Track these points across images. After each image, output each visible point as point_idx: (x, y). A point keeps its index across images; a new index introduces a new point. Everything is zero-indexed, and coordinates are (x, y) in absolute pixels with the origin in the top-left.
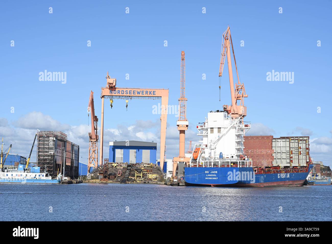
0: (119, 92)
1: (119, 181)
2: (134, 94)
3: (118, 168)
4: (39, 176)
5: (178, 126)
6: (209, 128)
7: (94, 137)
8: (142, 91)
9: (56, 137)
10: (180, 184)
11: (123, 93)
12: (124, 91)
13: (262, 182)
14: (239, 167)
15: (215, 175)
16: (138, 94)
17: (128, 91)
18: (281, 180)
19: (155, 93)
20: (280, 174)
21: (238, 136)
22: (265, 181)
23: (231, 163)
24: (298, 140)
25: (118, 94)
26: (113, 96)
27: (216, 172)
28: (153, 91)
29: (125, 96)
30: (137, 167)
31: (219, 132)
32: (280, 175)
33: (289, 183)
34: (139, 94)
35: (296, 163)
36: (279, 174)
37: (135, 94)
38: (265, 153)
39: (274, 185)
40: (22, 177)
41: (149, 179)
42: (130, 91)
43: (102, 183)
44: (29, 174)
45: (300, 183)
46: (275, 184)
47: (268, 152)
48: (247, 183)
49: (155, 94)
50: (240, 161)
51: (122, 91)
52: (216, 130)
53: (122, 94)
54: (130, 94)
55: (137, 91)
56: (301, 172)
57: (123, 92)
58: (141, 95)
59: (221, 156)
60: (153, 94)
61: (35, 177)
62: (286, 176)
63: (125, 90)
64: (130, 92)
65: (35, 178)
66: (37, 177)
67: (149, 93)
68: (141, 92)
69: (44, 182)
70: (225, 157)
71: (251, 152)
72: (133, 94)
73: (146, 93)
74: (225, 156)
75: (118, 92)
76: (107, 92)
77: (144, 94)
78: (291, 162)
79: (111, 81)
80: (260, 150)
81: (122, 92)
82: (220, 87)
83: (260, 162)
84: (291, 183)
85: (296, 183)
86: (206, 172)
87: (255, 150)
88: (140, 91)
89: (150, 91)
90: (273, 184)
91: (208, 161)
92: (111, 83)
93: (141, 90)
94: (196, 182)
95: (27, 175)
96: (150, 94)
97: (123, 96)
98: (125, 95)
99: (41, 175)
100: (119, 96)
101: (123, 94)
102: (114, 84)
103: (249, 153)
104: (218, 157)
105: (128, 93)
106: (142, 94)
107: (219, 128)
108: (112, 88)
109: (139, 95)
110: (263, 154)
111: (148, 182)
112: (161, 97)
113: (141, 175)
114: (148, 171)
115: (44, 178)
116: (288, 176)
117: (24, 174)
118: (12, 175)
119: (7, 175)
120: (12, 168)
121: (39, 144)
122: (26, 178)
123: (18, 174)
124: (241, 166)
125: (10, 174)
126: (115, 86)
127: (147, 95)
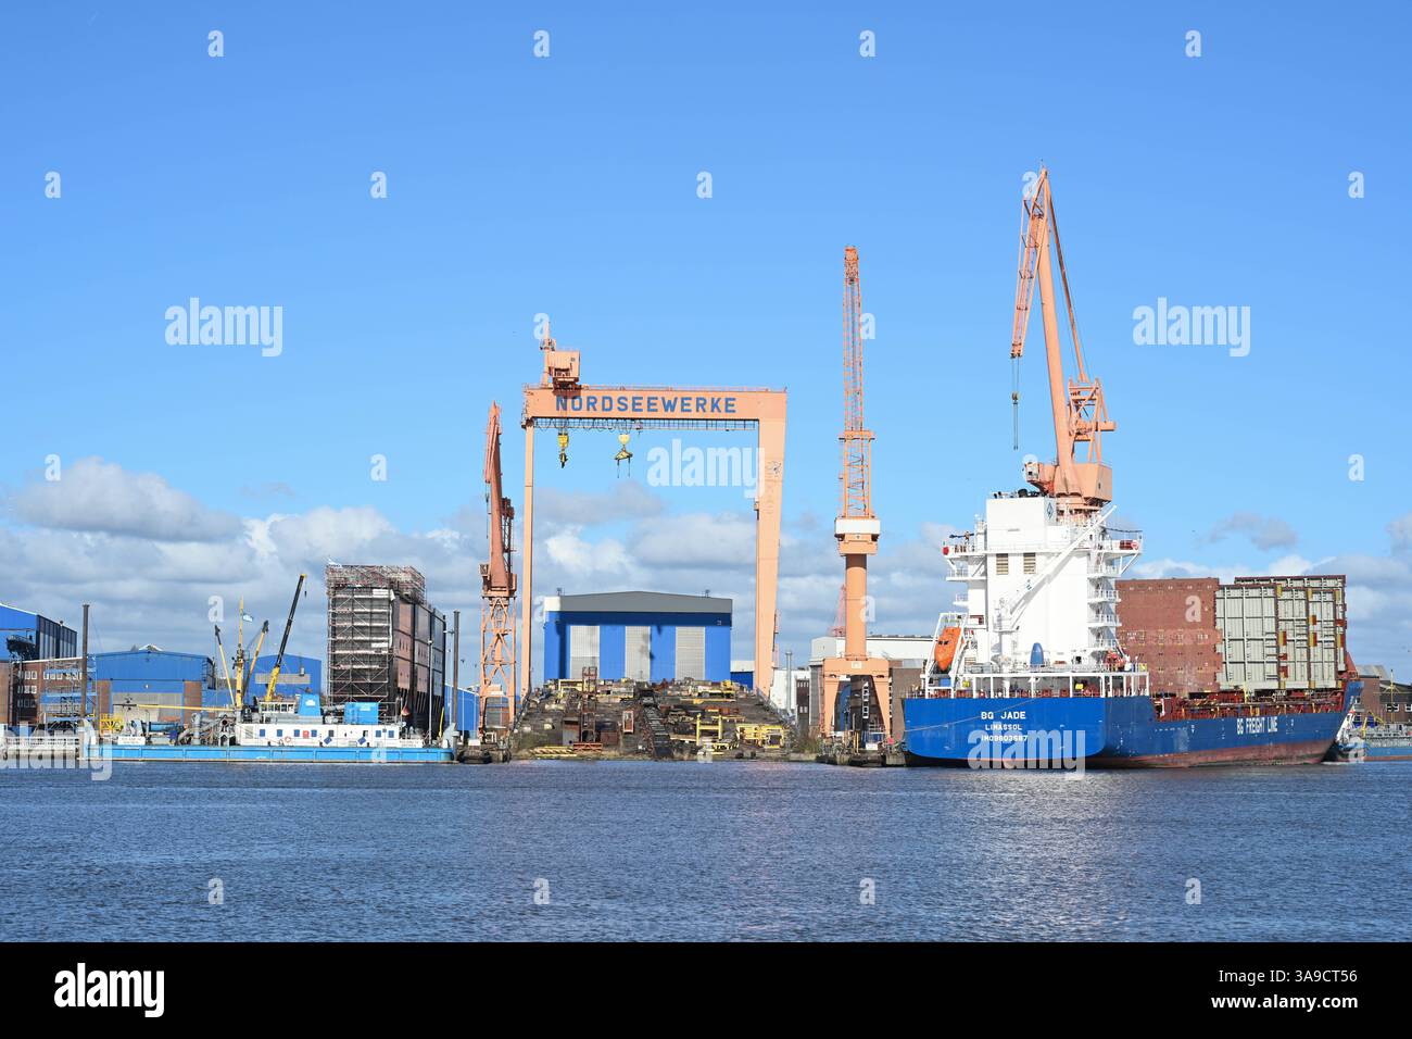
0: (592, 403)
1: (642, 752)
2: (653, 410)
3: (600, 700)
4: (378, 734)
5: (841, 537)
6: (992, 555)
7: (500, 580)
8: (683, 399)
9: (393, 585)
10: (890, 761)
11: (607, 406)
12: (610, 399)
13: (1182, 748)
14: (1103, 696)
16: (666, 410)
17: (626, 399)
18: (1249, 740)
19: (733, 405)
20: (1245, 720)
21: (1098, 583)
22: (1195, 745)
23: (1076, 681)
24: (1304, 589)
25: (588, 409)
26: (568, 418)
27: (1022, 715)
28: (727, 400)
29: (617, 419)
31: (1029, 568)
32: (1244, 724)
33: (1276, 754)
34: (673, 410)
35: (1298, 678)
36: (1240, 721)
37: (656, 410)
38: (1188, 642)
39: (1223, 758)
40: (315, 742)
41: (748, 741)
42: (634, 398)
43: (582, 759)
44: (340, 730)
45: (1316, 752)
46: (1229, 758)
47: (1200, 636)
48: (1133, 756)
49: (734, 411)
50: (1108, 674)
51: (604, 398)
52: (1016, 563)
53: (604, 409)
54: (634, 410)
55: (663, 399)
56: (1317, 709)
57: (607, 401)
58: (678, 413)
59: (1037, 657)
60: (727, 411)
61: (362, 741)
62: (1267, 725)
63: (615, 396)
64: (634, 404)
65: (365, 745)
67: (708, 406)
68: (679, 403)
69: (394, 758)
70: (1052, 662)
71: (1137, 638)
72: (649, 410)
73: (698, 405)
74: (1051, 657)
75: (589, 404)
76: (547, 403)
77: (690, 410)
78: (1282, 674)
79: (561, 360)
80: (1170, 632)
81: (603, 401)
82: (1015, 398)
83: (1172, 677)
84: (1283, 752)
85: (1301, 753)
86: (984, 715)
87: (1153, 633)
88: (676, 399)
89: (713, 399)
90: (1219, 758)
91: (992, 676)
92: (563, 370)
93: (679, 396)
94: (948, 751)
95: (331, 733)
96: (712, 411)
97: (607, 419)
98: (615, 413)
99: (385, 731)
100: (591, 421)
101: (610, 409)
102: (574, 374)
103: (1131, 645)
104: (1028, 659)
105: (626, 406)
106: (683, 410)
107: (1029, 555)
108: (565, 388)
109: (669, 414)
110: (1183, 647)
111: (753, 755)
112: (757, 420)
113: (719, 728)
114: (726, 711)
115: (397, 742)
116: (1273, 728)
117: (323, 731)
118: (280, 733)
119: (262, 733)
120: (277, 708)
121: (334, 615)
122: (330, 744)
123: (302, 728)
124: (1110, 694)
125: (271, 729)
126: (577, 380)
127: (701, 415)
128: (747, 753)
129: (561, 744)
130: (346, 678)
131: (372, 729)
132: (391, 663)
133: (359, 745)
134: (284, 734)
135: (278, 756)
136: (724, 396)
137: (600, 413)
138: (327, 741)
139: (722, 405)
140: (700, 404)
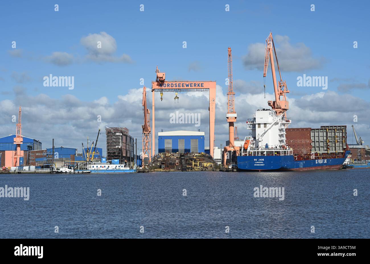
1: (180, 170)
3: (171, 158)
4: (119, 167)
6: (257, 124)
7: (147, 129)
8: (191, 84)
9: (122, 132)
10: (234, 170)
13: (301, 167)
14: (281, 155)
15: (262, 162)
16: (187, 86)
17: (177, 84)
18: (319, 165)
19: (203, 85)
20: (318, 160)
21: (281, 130)
22: (305, 166)
23: (275, 152)
24: (334, 130)
25: (168, 87)
26: (163, 89)
27: (263, 160)
28: (201, 84)
30: (189, 157)
31: (265, 127)
32: (318, 161)
33: (326, 168)
35: (333, 150)
36: (317, 160)
37: (184, 87)
38: (304, 142)
39: (312, 169)
40: (105, 169)
41: (205, 167)
42: (179, 84)
43: (166, 171)
44: (110, 166)
45: (337, 167)
46: (314, 169)
47: (307, 141)
48: (289, 169)
49: (203, 87)
50: (282, 150)
51: (171, 84)
52: (262, 126)
53: (171, 87)
54: (179, 87)
55: (186, 84)
56: (337, 157)
57: (172, 85)
58: (189, 87)
59: (267, 146)
60: (201, 86)
61: (116, 168)
62: (324, 161)
63: (174, 83)
64: (179, 85)
65: (116, 169)
66: (118, 168)
67: (197, 85)
69: (123, 172)
70: (270, 148)
71: (293, 142)
72: (182, 87)
73: (194, 85)
74: (270, 147)
75: (168, 85)
77: (192, 87)
78: (328, 150)
79: (160, 75)
80: (300, 140)
82: (265, 86)
83: (301, 151)
84: (328, 167)
85: (333, 168)
86: (255, 160)
87: (296, 140)
88: (189, 84)
89: (198, 84)
90: (311, 169)
91: (256, 151)
92: (161, 77)
93: (190, 83)
94: (247, 168)
95: (109, 167)
96: (198, 86)
97: (172, 89)
98: (174, 88)
99: (121, 166)
100: (168, 89)
101: (173, 87)
102: (164, 78)
103: (292, 143)
104: (265, 147)
105: (177, 86)
106: (191, 86)
107: (265, 124)
108: (161, 82)
109: (187, 88)
110: (303, 144)
111: (205, 170)
112: (209, 89)
113: (198, 164)
114: (201, 160)
116: (326, 161)
117: (107, 166)
118: (97, 167)
119: (93, 167)
120: (96, 161)
121: (108, 139)
122: (109, 169)
123: (102, 165)
124: (283, 155)
125: (95, 166)
126: (165, 80)
127: (195, 87)
128: (204, 170)
129: (161, 168)
130: (111, 154)
131: (118, 165)
132: (121, 150)
133: (115, 169)
134: (98, 167)
135: (97, 172)
136: (201, 83)
137: (170, 88)
138: (108, 168)
139: (200, 85)
140: (195, 85)
